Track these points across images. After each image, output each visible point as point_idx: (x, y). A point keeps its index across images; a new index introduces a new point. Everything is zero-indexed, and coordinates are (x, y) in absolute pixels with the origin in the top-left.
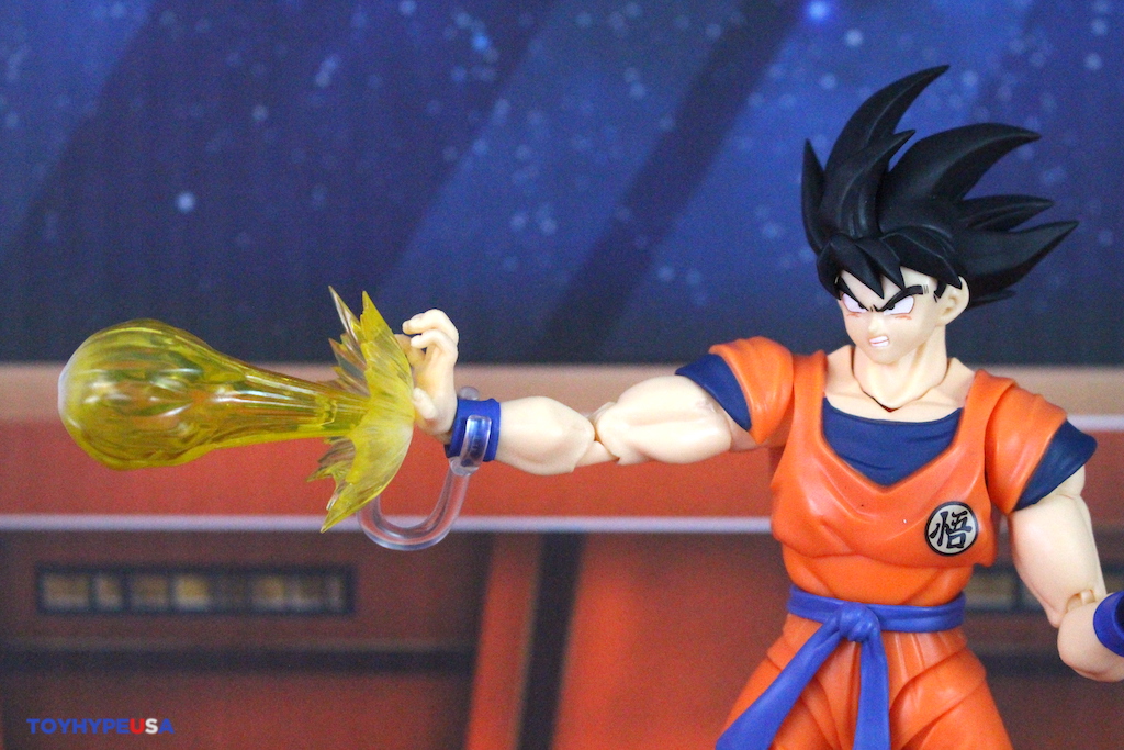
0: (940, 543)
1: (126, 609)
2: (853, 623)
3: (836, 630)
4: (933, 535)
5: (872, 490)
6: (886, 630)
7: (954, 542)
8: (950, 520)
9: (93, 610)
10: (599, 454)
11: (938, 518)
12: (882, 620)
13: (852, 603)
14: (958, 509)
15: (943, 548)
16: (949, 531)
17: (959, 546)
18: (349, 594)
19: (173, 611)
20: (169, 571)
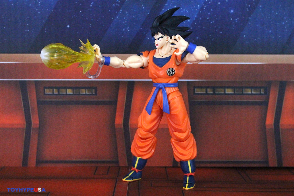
0: (169, 74)
1: (59, 94)
2: (160, 86)
3: (158, 88)
4: (168, 73)
5: (159, 68)
6: (165, 87)
7: (172, 74)
8: (170, 71)
9: (53, 94)
10: (123, 66)
11: (168, 71)
12: (164, 85)
13: (159, 83)
14: (171, 69)
15: (170, 75)
16: (170, 72)
17: (173, 74)
18: (96, 92)
19: (67, 94)
20: (66, 88)
